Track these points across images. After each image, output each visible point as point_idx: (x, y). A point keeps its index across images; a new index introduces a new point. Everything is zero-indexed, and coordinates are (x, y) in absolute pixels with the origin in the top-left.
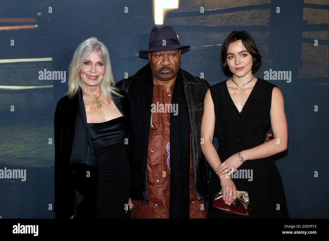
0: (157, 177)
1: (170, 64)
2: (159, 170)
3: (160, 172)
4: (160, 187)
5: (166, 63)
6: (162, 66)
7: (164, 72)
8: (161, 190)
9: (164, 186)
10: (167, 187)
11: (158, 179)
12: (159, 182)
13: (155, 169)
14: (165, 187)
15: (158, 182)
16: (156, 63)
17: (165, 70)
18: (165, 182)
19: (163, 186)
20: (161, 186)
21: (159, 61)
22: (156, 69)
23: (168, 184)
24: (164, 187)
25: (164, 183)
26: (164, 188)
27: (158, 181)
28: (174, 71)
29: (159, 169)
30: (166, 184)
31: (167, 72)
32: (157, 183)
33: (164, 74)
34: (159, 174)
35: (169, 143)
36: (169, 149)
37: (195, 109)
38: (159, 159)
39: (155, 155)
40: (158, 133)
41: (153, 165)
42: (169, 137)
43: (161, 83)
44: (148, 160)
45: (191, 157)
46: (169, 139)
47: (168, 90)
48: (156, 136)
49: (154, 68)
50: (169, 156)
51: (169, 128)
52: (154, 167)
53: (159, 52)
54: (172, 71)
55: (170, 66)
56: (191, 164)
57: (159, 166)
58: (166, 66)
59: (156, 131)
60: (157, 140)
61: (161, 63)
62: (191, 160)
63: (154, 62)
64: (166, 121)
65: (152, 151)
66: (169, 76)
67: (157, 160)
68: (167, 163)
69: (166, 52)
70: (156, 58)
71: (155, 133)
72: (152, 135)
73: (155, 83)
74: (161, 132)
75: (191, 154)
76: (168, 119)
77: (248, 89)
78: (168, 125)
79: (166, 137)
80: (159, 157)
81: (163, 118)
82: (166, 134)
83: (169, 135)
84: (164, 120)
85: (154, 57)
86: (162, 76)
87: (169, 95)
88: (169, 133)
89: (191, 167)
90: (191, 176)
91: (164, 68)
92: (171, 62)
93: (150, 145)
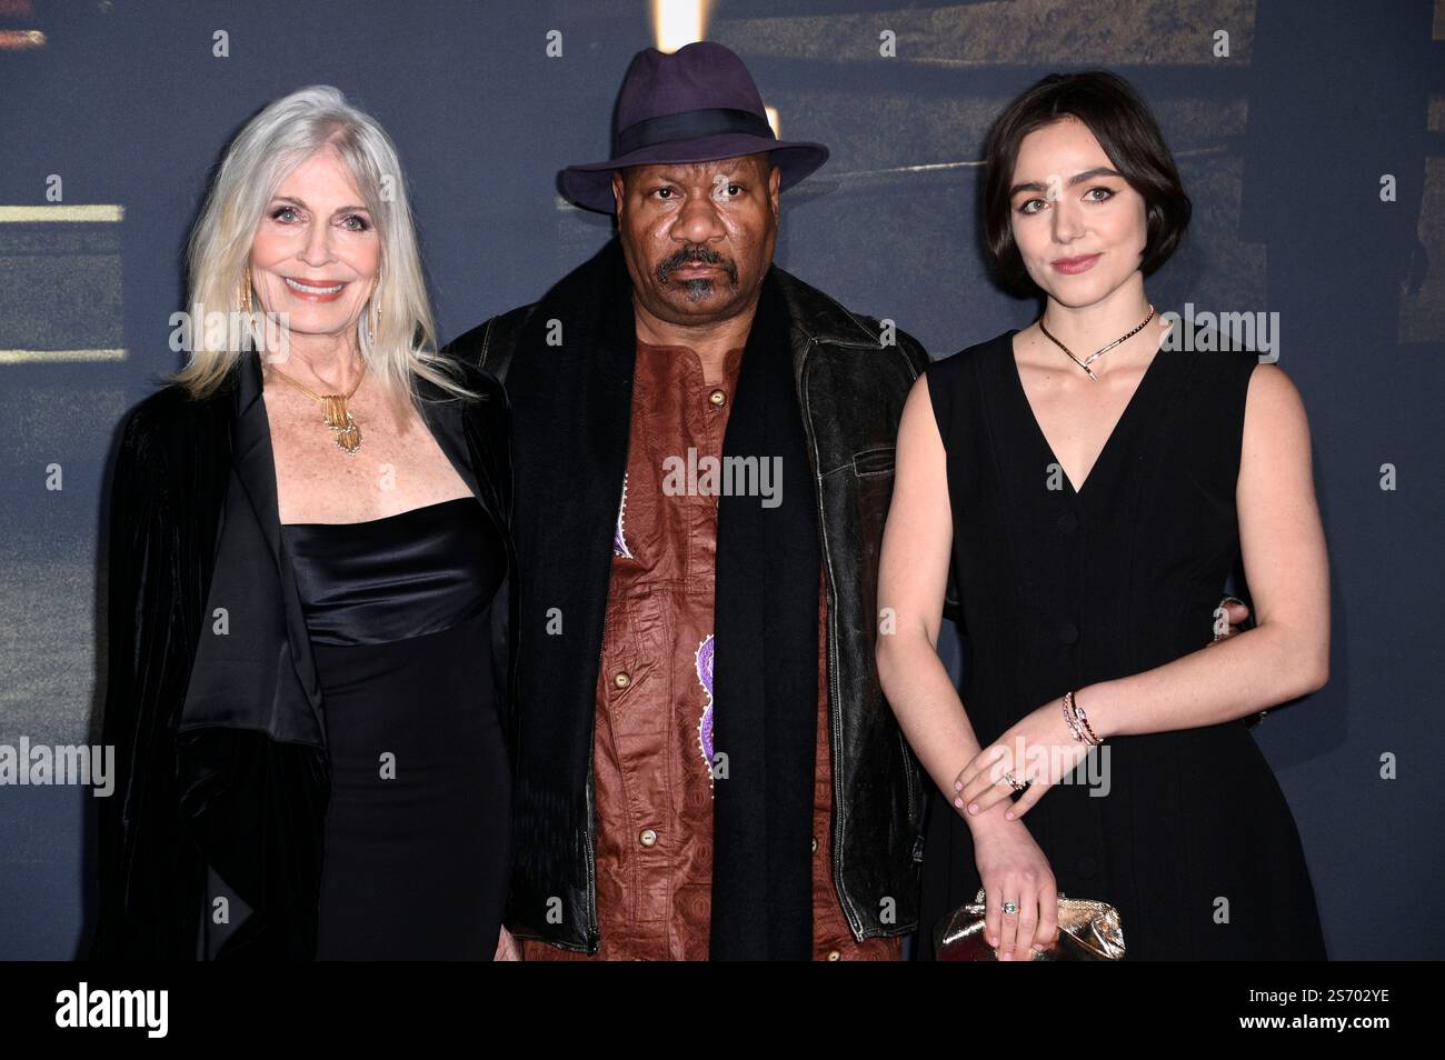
0: (645, 815)
1: (721, 238)
2: (653, 780)
3: (659, 793)
4: (658, 871)
5: (699, 230)
6: (678, 246)
7: (687, 275)
8: (664, 882)
9: (684, 862)
10: (694, 868)
11: (650, 826)
12: (656, 840)
13: (635, 773)
14: (686, 868)
15: (649, 842)
16: (649, 230)
17: (693, 268)
18: (685, 842)
19: (676, 863)
20: (665, 864)
21: (661, 219)
22: (648, 264)
23: (701, 853)
24: (679, 867)
25: (681, 849)
26: (681, 876)
27: (649, 837)
29: (658, 774)
30: (690, 854)
31: (704, 274)
32: (646, 846)
33: (686, 285)
34: (657, 799)
35: (709, 638)
36: (710, 669)
37: (849, 472)
38: (658, 720)
39: (635, 703)
40: (655, 587)
41: (627, 751)
42: (712, 611)
43: (676, 337)
44: (601, 731)
45: (822, 715)
46: (710, 620)
47: (712, 373)
48: (648, 603)
49: (640, 256)
50: (708, 709)
51: (712, 562)
52: (631, 764)
53: (663, 170)
54: (731, 272)
55: (719, 247)
56: (822, 754)
57: (654, 759)
58: (698, 244)
59: (642, 579)
60: (648, 624)
61: (671, 231)
62: (822, 735)
63: (640, 223)
64: (697, 527)
65: (620, 677)
66: (714, 298)
67: (646, 728)
68: (698, 744)
69: (697, 171)
70: (647, 203)
71: (638, 590)
72: (624, 597)
73: (644, 336)
74: (670, 581)
75: (823, 701)
76: (710, 519)
77: (1123, 370)
78: (705, 549)
79: (697, 609)
80: (657, 713)
81: (683, 511)
82: (697, 594)
83: (711, 599)
84: (686, 521)
85: (637, 200)
86: (679, 298)
87: (717, 398)
88: (711, 588)
89: (822, 771)
90: (822, 819)
91: (687, 253)
92: (723, 227)
93: (610, 650)
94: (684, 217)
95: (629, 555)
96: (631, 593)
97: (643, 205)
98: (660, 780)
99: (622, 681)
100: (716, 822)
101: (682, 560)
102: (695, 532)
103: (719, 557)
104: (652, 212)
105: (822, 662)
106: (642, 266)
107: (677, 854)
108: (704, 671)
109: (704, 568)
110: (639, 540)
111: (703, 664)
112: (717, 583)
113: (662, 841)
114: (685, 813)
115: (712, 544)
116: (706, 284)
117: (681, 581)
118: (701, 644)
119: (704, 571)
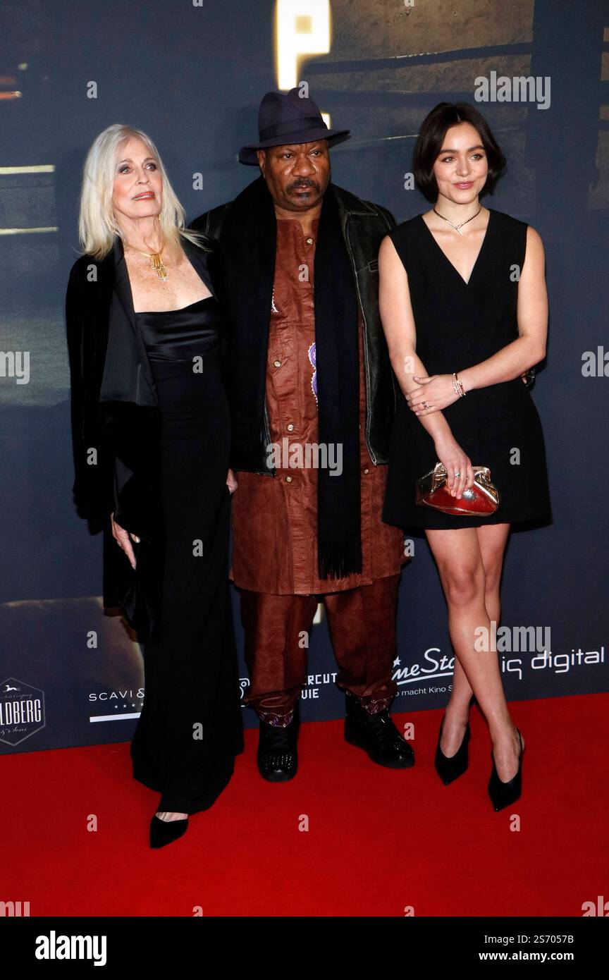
0: (288, 419)
1: (314, 174)
2: (292, 404)
3: (295, 410)
4: (295, 440)
5: (305, 171)
6: (296, 178)
7: (300, 191)
9: (305, 437)
10: (310, 438)
11: (291, 424)
12: (294, 428)
13: (284, 402)
14: (306, 439)
15: (291, 430)
16: (282, 172)
17: (302, 188)
18: (306, 428)
19: (302, 437)
20: (298, 437)
21: (286, 167)
22: (281, 186)
23: (312, 433)
24: (304, 439)
25: (304, 431)
26: (304, 442)
27: (290, 427)
28: (321, 188)
29: (293, 402)
30: (309, 434)
31: (308, 190)
32: (290, 431)
33: (300, 195)
34: (294, 413)
35: (313, 344)
36: (314, 357)
37: (367, 270)
38: (293, 379)
39: (283, 373)
40: (289, 324)
41: (280, 393)
42: (314, 333)
43: (290, 216)
44: (269, 385)
45: (361, 373)
46: (313, 336)
47: (307, 231)
48: (285, 331)
49: (278, 184)
50: (314, 374)
51: (313, 312)
52: (282, 399)
53: (286, 147)
54: (317, 188)
55: (313, 178)
56: (362, 390)
57: (292, 396)
58: (304, 177)
59: (283, 321)
60: (286, 340)
61: (292, 172)
62: (362, 382)
63: (277, 169)
64: (305, 297)
65: (276, 363)
66: (310, 200)
67: (289, 383)
68: (311, 388)
69: (301, 147)
70: (280, 161)
71: (282, 325)
72: (276, 329)
73: (278, 216)
74: (295, 321)
75: (361, 368)
76: (310, 294)
77: (474, 232)
78: (309, 307)
79: (308, 332)
80: (292, 377)
81: (298, 291)
82: (307, 326)
83: (313, 328)
84: (300, 295)
85: (274, 160)
86: (297, 201)
87: (310, 241)
88: (313, 323)
89: (362, 396)
90: (362, 415)
91: (300, 181)
92: (315, 169)
93: (271, 351)
94: (298, 166)
95: (276, 311)
96: (278, 327)
97: (278, 161)
98: (294, 404)
99: (278, 364)
100: (320, 420)
101: (300, 312)
102: (305, 300)
103: (316, 309)
104: (283, 164)
105: (361, 351)
106: (279, 188)
107: (303, 434)
108: (312, 357)
109: (309, 315)
110: (280, 305)
111: (312, 355)
112: (316, 321)
113: (296, 429)
114: (305, 418)
115: (312, 304)
116: (308, 195)
117: (300, 321)
118: (311, 347)
119: (309, 316)
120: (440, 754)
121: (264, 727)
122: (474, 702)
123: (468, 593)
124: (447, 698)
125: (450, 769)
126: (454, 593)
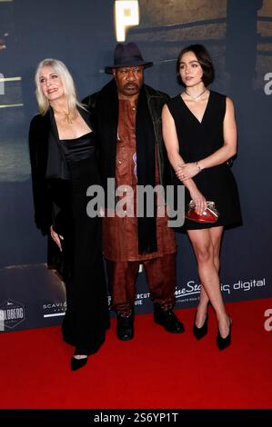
16: (122, 79)
17: (130, 86)
21: (124, 77)
22: (122, 85)
31: (133, 87)
33: (129, 89)
35: (135, 153)
37: (159, 121)
39: (122, 166)
40: (125, 145)
43: (125, 98)
44: (117, 171)
46: (135, 150)
47: (132, 104)
48: (123, 148)
49: (120, 83)
50: (136, 166)
52: (122, 177)
54: (137, 86)
55: (135, 82)
57: (127, 176)
59: (122, 143)
60: (124, 152)
61: (126, 79)
63: (120, 77)
66: (133, 92)
67: (125, 170)
69: (131, 68)
70: (121, 73)
71: (122, 146)
72: (119, 147)
73: (120, 98)
74: (127, 144)
75: (156, 163)
76: (134, 132)
77: (203, 100)
78: (133, 137)
79: (133, 148)
80: (126, 168)
82: (133, 146)
83: (135, 146)
84: (130, 132)
85: (119, 73)
86: (128, 92)
87: (134, 109)
88: (135, 144)
89: (157, 176)
91: (129, 83)
92: (136, 78)
93: (117, 157)
94: (129, 76)
95: (120, 139)
98: (128, 180)
99: (120, 162)
101: (129, 140)
102: (131, 134)
103: (136, 138)
104: (122, 75)
105: (156, 157)
106: (120, 85)
110: (121, 137)
111: (135, 158)
114: (132, 185)
115: (135, 136)
117: (130, 143)
118: (134, 155)
119: (134, 141)
120: (195, 327)
121: (119, 317)
122: (210, 304)
123: (206, 257)
124: (198, 302)
125: (200, 333)
126: (200, 257)
